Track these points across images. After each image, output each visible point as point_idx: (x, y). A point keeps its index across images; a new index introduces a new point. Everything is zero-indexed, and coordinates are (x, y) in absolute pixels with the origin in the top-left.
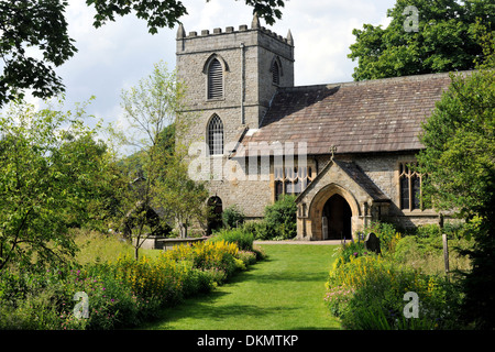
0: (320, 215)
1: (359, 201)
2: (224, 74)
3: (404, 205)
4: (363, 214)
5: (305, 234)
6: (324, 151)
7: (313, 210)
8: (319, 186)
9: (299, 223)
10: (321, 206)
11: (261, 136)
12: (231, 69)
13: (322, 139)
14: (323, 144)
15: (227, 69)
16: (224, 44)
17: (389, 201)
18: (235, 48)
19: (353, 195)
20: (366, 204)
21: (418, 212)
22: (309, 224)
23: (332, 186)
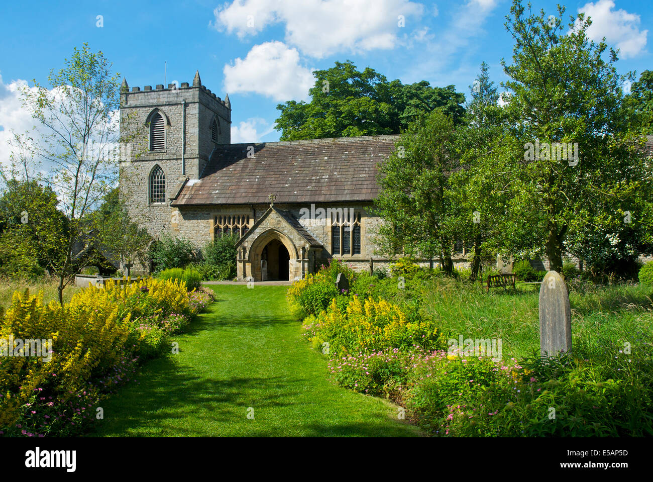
0: (260, 257)
1: (297, 246)
2: (166, 128)
3: (335, 250)
4: (301, 258)
5: (245, 276)
6: (261, 201)
7: (253, 253)
8: (259, 231)
9: (240, 266)
10: (260, 250)
11: (201, 186)
12: (172, 124)
13: (259, 190)
14: (260, 194)
15: (169, 123)
16: (166, 100)
17: (322, 247)
18: (176, 104)
19: (291, 240)
20: (304, 248)
21: (348, 256)
22: (248, 266)
23: (271, 232)
